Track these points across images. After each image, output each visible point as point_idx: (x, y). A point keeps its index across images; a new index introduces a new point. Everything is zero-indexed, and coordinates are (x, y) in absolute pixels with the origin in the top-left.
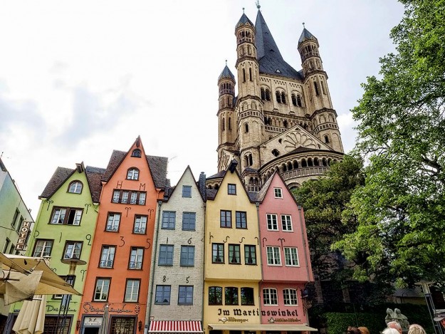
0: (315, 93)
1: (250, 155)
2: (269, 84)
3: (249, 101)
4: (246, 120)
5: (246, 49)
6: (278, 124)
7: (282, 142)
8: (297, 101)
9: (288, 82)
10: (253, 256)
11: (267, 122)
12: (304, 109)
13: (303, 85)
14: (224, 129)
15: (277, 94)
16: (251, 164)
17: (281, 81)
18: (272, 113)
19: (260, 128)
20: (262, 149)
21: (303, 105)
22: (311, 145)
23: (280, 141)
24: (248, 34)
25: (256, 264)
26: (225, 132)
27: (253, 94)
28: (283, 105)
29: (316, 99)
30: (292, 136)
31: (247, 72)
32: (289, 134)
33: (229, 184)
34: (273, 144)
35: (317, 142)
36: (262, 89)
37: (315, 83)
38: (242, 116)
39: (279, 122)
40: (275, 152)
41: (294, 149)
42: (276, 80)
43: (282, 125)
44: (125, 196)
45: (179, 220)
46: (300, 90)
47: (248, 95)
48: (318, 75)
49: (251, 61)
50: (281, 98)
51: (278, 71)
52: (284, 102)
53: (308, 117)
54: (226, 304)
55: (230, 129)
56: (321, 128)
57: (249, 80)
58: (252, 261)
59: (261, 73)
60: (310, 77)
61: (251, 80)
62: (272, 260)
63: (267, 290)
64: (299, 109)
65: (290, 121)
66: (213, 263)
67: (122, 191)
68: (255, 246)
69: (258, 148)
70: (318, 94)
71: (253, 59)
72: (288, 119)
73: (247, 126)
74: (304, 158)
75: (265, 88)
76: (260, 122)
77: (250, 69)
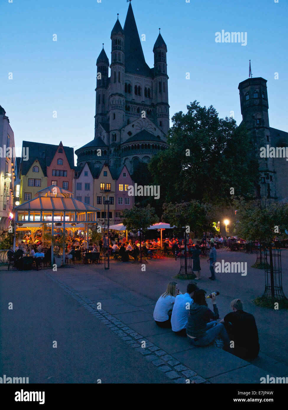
0: (158, 90)
1: (115, 134)
2: (130, 79)
3: (117, 98)
4: (114, 111)
5: (118, 55)
6: (133, 110)
7: (134, 127)
8: (148, 93)
9: (143, 79)
10: (113, 201)
11: (127, 109)
12: (151, 99)
13: (153, 81)
14: (100, 103)
15: (136, 87)
16: (116, 140)
17: (139, 77)
18: (131, 103)
19: (122, 117)
20: (122, 131)
21: (151, 96)
22: (151, 128)
23: (133, 126)
24: (119, 42)
25: (113, 204)
26: (101, 105)
27: (119, 92)
28: (138, 96)
29: (159, 94)
30: (141, 122)
31: (117, 75)
32: (139, 121)
33: (104, 171)
34: (129, 128)
35: (154, 126)
36: (126, 84)
37: (160, 83)
38: (112, 108)
39: (135, 108)
40: (130, 133)
41: (140, 131)
42: (136, 76)
43: (136, 111)
44: (58, 172)
45: (83, 186)
46: (150, 84)
47: (117, 94)
48: (162, 77)
49: (120, 66)
50: (138, 90)
51: (138, 69)
52: (140, 94)
53: (153, 105)
54: (102, 218)
55: (104, 103)
56: (159, 116)
57: (118, 81)
58: (112, 203)
59: (126, 72)
60: (158, 77)
61: (119, 81)
62: (120, 202)
63: (117, 213)
64: (148, 99)
65: (141, 108)
66: (97, 204)
67: (56, 170)
68: (113, 197)
69: (120, 130)
70: (160, 91)
71: (121, 64)
72: (140, 107)
73: (114, 115)
74: (143, 143)
75: (128, 83)
76: (123, 112)
77: (119, 72)
